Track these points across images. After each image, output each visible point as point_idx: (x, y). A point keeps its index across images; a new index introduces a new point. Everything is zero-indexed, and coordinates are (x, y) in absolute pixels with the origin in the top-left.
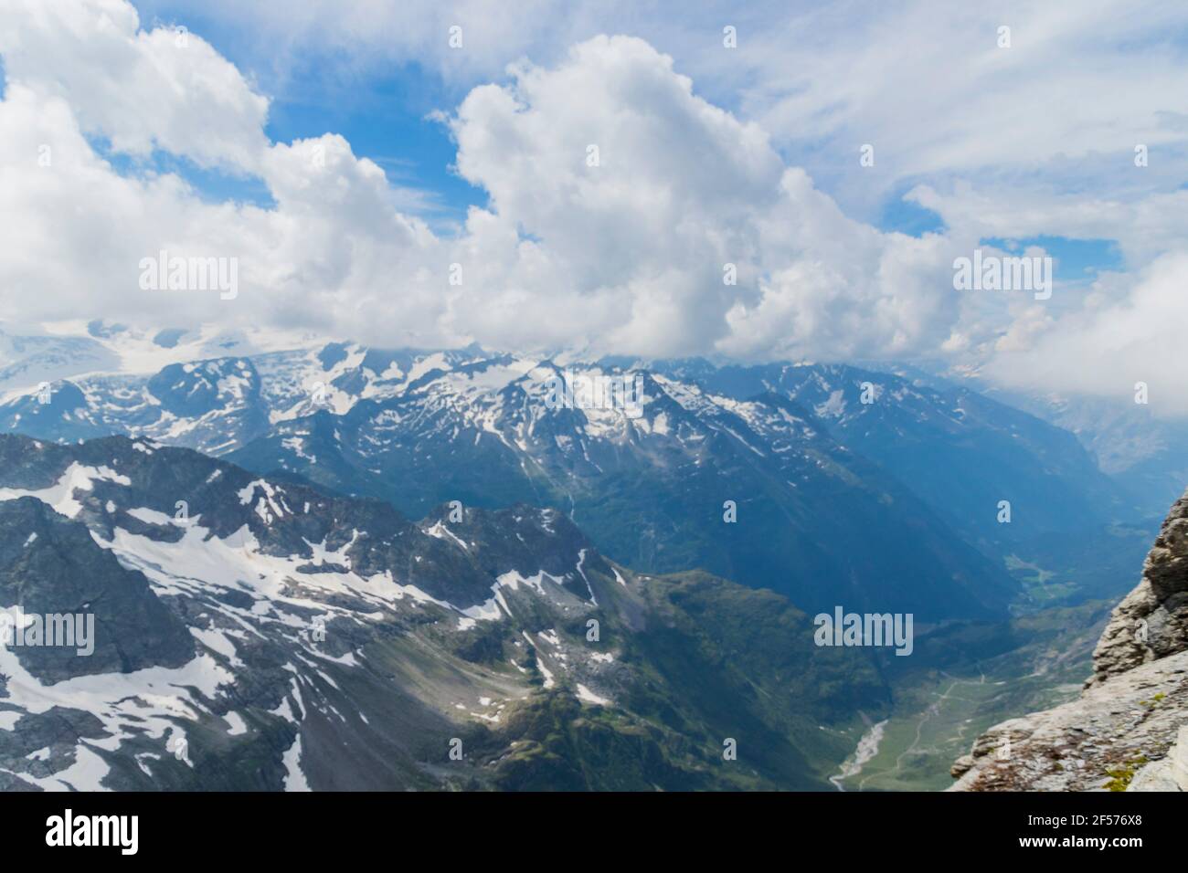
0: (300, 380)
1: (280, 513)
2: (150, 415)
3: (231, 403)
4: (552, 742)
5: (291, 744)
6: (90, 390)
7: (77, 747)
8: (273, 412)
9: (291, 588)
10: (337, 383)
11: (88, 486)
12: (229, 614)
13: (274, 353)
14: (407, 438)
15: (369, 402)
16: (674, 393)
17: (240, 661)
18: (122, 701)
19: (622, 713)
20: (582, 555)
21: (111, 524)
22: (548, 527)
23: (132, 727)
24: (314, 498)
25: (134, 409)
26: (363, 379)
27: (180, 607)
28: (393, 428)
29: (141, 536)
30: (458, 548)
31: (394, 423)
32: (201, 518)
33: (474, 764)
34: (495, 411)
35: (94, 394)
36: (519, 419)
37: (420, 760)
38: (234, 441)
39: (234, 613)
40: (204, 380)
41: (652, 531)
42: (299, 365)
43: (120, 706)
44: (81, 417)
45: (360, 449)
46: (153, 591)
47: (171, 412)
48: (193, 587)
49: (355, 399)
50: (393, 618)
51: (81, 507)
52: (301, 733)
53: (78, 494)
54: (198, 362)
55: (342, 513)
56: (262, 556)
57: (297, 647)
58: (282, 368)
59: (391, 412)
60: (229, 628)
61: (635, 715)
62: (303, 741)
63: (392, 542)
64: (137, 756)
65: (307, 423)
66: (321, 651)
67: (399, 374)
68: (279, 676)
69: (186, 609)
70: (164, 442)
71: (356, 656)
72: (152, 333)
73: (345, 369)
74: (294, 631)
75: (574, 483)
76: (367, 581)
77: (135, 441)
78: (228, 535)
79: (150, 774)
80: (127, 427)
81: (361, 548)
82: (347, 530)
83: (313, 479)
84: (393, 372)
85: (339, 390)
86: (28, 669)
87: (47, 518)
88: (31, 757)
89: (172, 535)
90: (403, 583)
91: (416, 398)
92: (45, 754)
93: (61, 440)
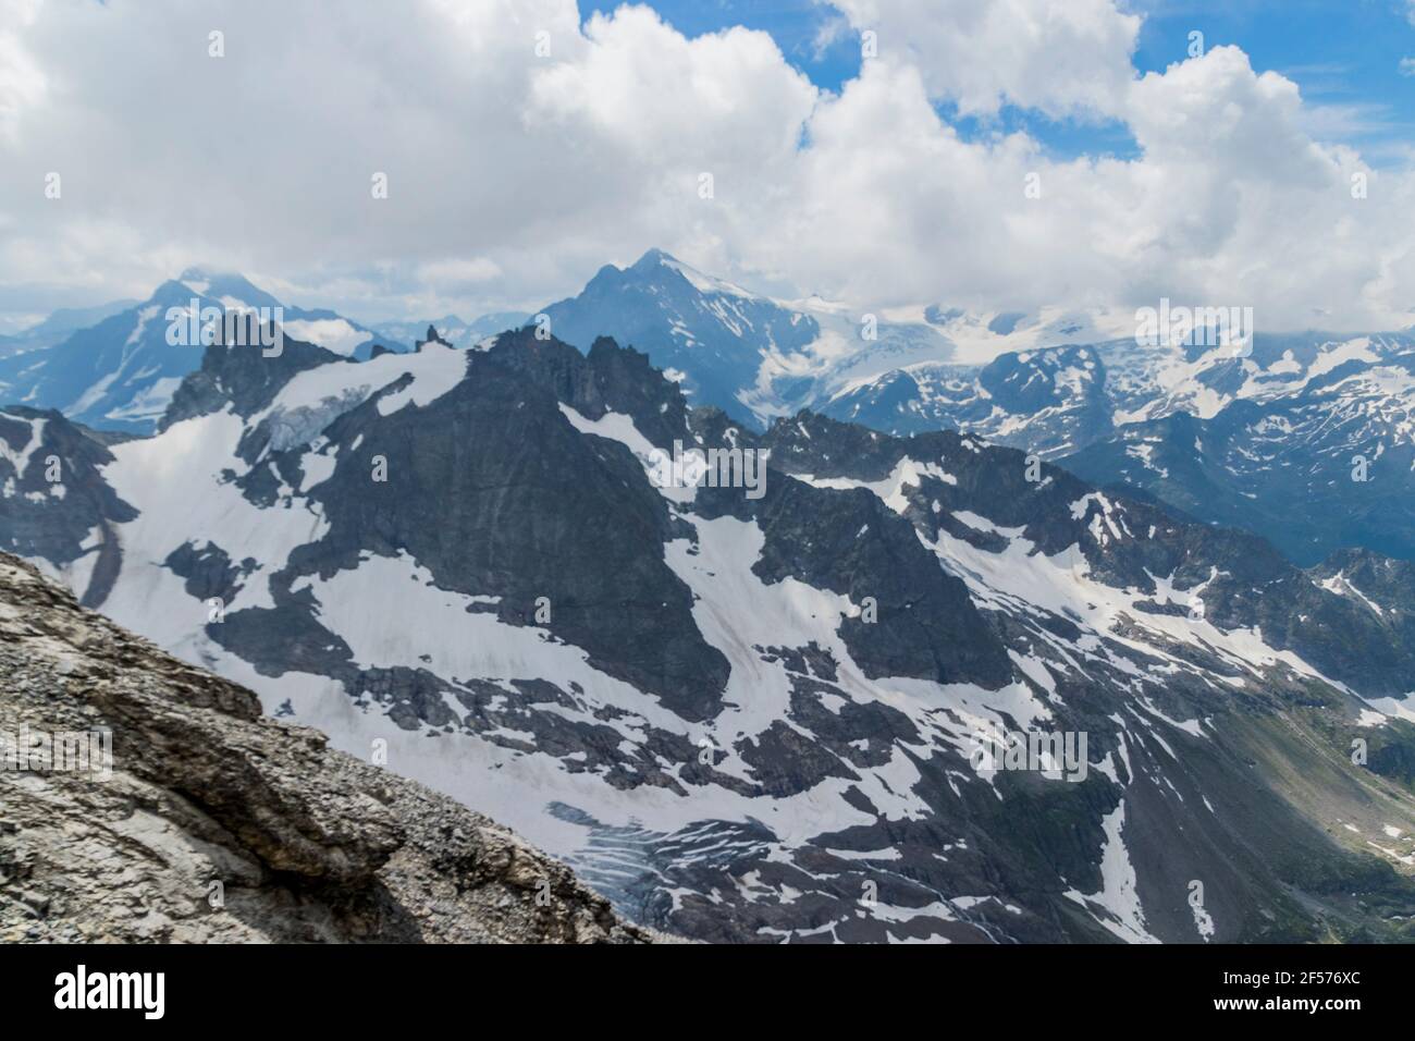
0: (1155, 374)
1: (1118, 535)
2: (979, 410)
3: (1069, 400)
5: (1113, 809)
6: (923, 381)
7: (893, 746)
8: (1118, 412)
9: (1124, 626)
10: (1203, 378)
11: (915, 482)
12: (1050, 642)
13: (1124, 339)
14: (1299, 454)
15: (1247, 404)
17: (1060, 698)
18: (937, 711)
21: (936, 524)
23: (944, 740)
24: (1163, 521)
25: (964, 402)
26: (1241, 373)
27: (999, 624)
28: (1279, 439)
29: (963, 542)
30: (1368, 613)
31: (1281, 433)
32: (1027, 529)
35: (927, 385)
37: (1283, 880)
38: (1069, 444)
39: (1056, 642)
40: (1040, 372)
42: (1155, 355)
43: (934, 715)
44: (914, 409)
45: (1229, 464)
46: (972, 602)
47: (1002, 407)
48: (1014, 605)
49: (1227, 399)
50: (1259, 689)
51: (909, 503)
52: (1126, 800)
53: (906, 490)
54: (1036, 350)
55: (1198, 544)
56: (1093, 583)
57: (1127, 697)
58: (1132, 358)
59: (1278, 419)
60: (1050, 659)
62: (1127, 809)
63: (1266, 591)
64: (947, 772)
65: (1160, 428)
66: (1157, 708)
67: (1295, 367)
68: (1103, 726)
69: (1005, 628)
70: (992, 440)
71: (1203, 726)
72: (987, 320)
73: (1217, 360)
74: (1126, 678)
76: (1225, 634)
77: (964, 437)
78: (1055, 553)
79: (959, 794)
80: (957, 422)
81: (1220, 591)
82: (1203, 566)
83: (1162, 497)
84: (1288, 363)
85: (1206, 387)
86: (854, 659)
87: (879, 511)
88: (853, 744)
89: (994, 544)
90: (1278, 647)
91: (1318, 400)
92: (864, 744)
93: (894, 432)
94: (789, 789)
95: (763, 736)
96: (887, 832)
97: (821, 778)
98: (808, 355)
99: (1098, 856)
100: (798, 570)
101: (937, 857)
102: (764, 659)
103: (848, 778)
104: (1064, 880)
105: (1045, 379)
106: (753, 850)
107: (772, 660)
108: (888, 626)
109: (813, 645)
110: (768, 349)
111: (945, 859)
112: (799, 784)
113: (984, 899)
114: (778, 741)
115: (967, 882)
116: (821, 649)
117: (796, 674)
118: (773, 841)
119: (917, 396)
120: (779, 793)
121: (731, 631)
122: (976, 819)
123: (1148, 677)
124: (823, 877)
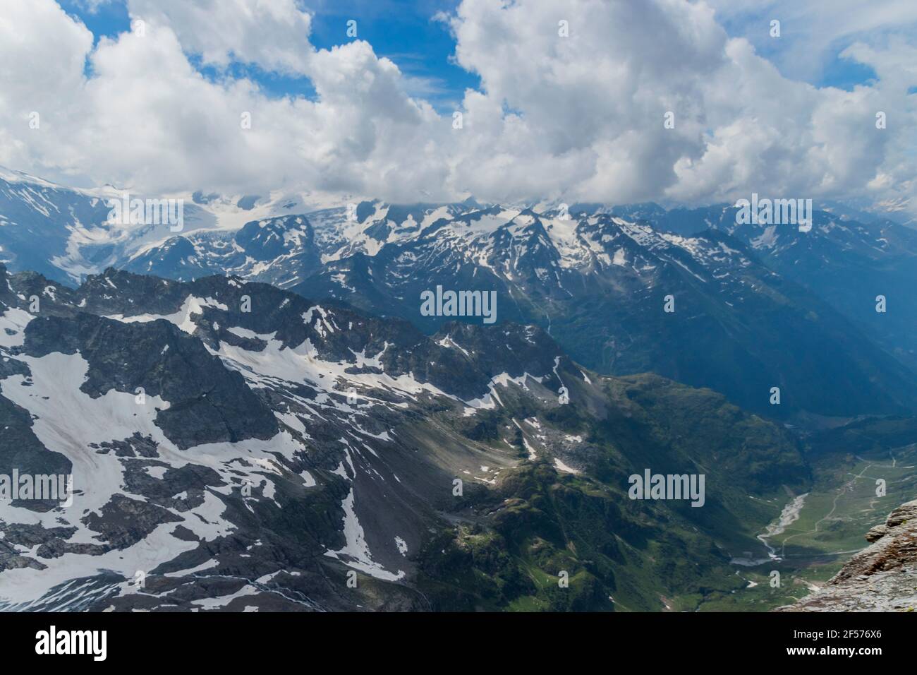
0: (341, 231)
1: (332, 330)
2: (237, 260)
3: (293, 249)
4: (535, 500)
5: (347, 495)
6: (197, 243)
7: (205, 491)
8: (323, 255)
9: (342, 384)
10: (368, 232)
11: (199, 311)
12: (299, 402)
13: (322, 211)
14: (422, 273)
15: (392, 245)
16: (630, 232)
17: (309, 435)
18: (232, 461)
19: (589, 480)
20: (557, 360)
21: (217, 338)
22: (530, 339)
23: (238, 479)
24: (355, 319)
25: (227, 255)
26: (387, 228)
27: (267, 396)
28: (411, 265)
29: (237, 347)
30: (462, 355)
31: (412, 261)
32: (277, 333)
33: (477, 514)
34: (487, 251)
35: (200, 245)
36: (507, 256)
37: (438, 510)
38: (297, 277)
39: (303, 401)
40: (274, 233)
41: (613, 342)
42: (340, 220)
43: (231, 464)
44: (192, 262)
45: (388, 281)
46: (247, 385)
47: (252, 257)
48: (274, 383)
49: (382, 243)
50: (415, 407)
51: (196, 326)
52: (353, 487)
53: (194, 317)
54: (269, 219)
55: (377, 329)
56: (320, 361)
57: (348, 426)
58: (329, 221)
59: (409, 253)
60: (300, 412)
61: (600, 483)
62: (355, 493)
63: (413, 351)
64: (243, 500)
65: (348, 263)
66: (365, 429)
67: (414, 224)
68: (336, 447)
69: (271, 398)
70: (248, 279)
71: (390, 434)
72: (236, 200)
73: (374, 221)
74: (345, 415)
75: (551, 306)
76: (396, 379)
77: (229, 278)
78: (296, 346)
79: (253, 512)
80: (223, 269)
81: (390, 355)
82: (380, 342)
83: (354, 304)
84: (410, 222)
85: (371, 237)
86: (170, 439)
87: (175, 334)
88: (175, 497)
89: (258, 346)
90: (422, 382)
91: (427, 242)
92: (184, 495)
93: (180, 279)
94: (130, 541)
95: (105, 509)
96: (208, 549)
97: (154, 526)
98: (107, 228)
99: (341, 525)
100: (119, 383)
101: (243, 556)
102: (99, 452)
103: (174, 521)
104: (323, 546)
105: (278, 237)
106: (107, 592)
107: (105, 452)
108: (191, 412)
109: (137, 435)
110: (73, 225)
111: (248, 556)
112: (138, 534)
113: (277, 573)
114: (117, 509)
115: (265, 566)
116: (144, 437)
117: (126, 458)
118: (122, 581)
119: (193, 253)
120: (123, 546)
121: (69, 437)
122: (266, 524)
123: (358, 413)
124: (164, 594)
